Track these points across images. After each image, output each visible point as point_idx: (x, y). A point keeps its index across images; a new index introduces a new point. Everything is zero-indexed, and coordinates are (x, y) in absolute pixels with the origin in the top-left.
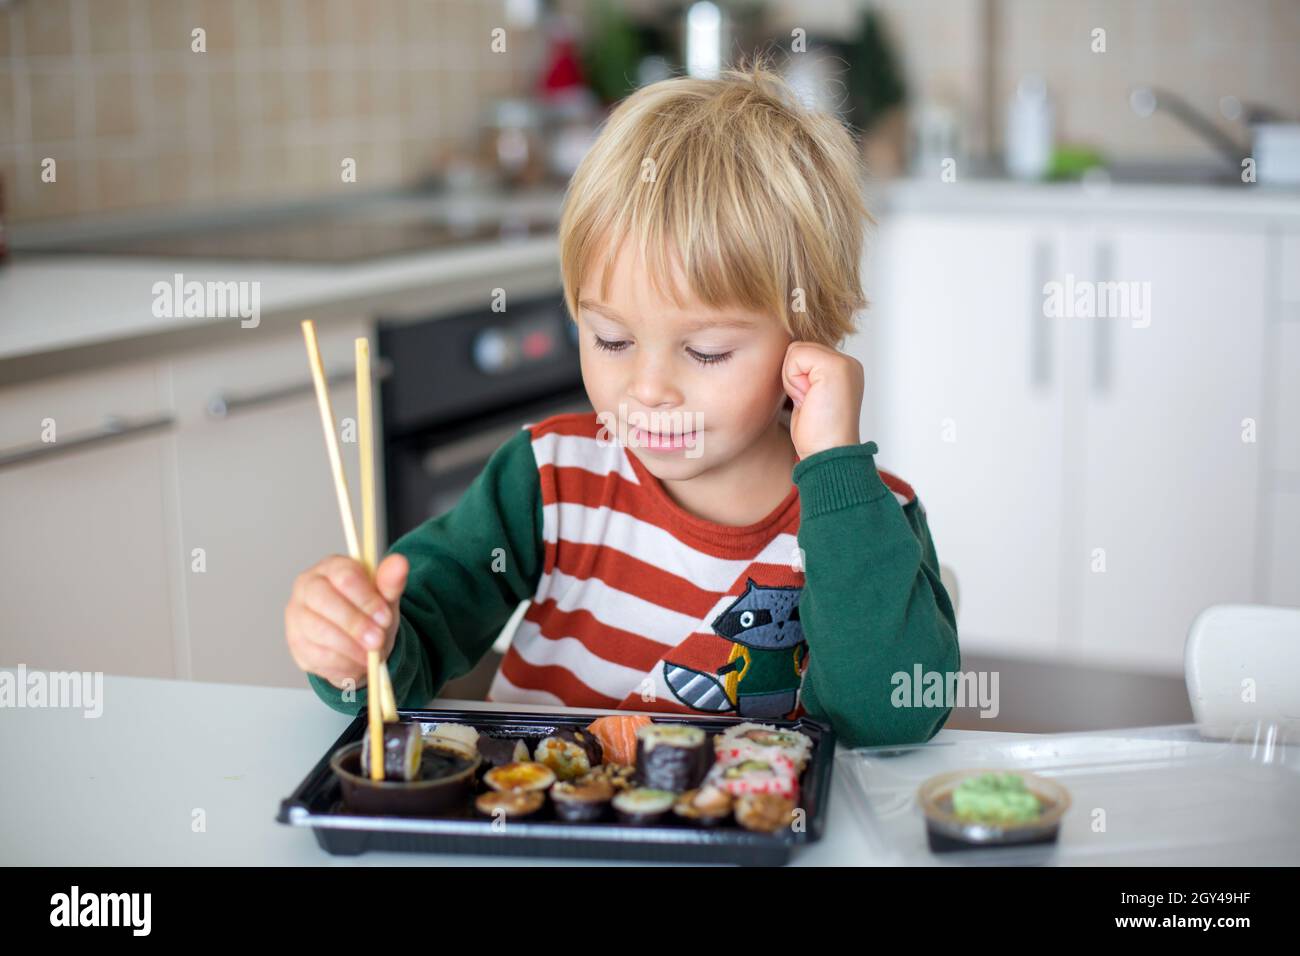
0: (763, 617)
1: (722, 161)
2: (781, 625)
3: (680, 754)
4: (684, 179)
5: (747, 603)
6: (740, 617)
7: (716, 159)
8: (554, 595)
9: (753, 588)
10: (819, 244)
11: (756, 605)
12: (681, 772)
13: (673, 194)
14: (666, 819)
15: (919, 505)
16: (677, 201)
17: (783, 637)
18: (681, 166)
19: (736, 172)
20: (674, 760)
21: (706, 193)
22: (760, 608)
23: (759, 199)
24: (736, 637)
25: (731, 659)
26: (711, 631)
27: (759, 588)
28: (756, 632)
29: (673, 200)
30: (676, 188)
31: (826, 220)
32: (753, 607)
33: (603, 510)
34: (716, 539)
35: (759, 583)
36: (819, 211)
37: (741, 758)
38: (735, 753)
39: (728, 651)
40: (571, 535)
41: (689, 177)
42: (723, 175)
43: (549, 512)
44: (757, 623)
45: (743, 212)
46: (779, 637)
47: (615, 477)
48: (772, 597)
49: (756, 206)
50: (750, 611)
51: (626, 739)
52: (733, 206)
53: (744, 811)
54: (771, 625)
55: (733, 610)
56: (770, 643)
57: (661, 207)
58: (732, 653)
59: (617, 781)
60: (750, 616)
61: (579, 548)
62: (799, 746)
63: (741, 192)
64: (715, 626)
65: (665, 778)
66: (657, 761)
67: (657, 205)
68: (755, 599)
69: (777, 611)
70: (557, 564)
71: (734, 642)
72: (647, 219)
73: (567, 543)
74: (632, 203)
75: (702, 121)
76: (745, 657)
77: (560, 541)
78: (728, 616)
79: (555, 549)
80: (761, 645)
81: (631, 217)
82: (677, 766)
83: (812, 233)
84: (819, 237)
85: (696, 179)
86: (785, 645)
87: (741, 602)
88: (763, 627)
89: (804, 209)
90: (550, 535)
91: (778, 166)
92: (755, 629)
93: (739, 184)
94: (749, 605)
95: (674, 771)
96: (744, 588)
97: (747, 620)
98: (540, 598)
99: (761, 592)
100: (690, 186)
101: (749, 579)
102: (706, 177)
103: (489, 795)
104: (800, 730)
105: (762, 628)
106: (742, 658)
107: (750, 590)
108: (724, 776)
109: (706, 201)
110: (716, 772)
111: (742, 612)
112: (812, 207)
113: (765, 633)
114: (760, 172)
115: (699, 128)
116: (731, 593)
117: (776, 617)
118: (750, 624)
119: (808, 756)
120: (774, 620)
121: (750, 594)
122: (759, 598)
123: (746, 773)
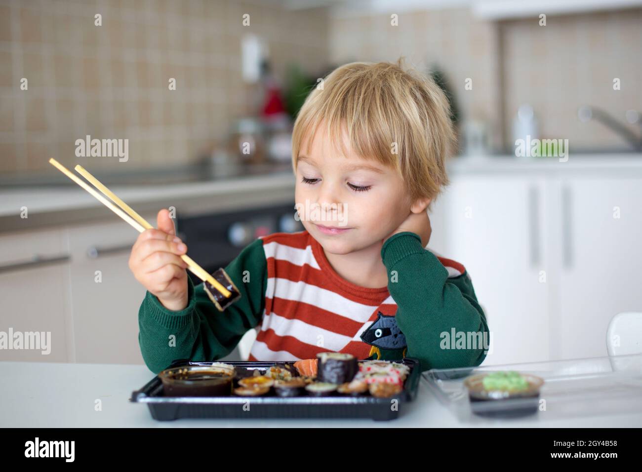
0: (386, 332)
1: (374, 89)
2: (396, 336)
3: (340, 364)
4: (354, 95)
5: (378, 325)
6: (375, 332)
7: (371, 87)
8: (272, 327)
9: (381, 317)
10: (421, 137)
11: (383, 326)
12: (341, 373)
13: (347, 101)
14: (334, 394)
15: (467, 275)
16: (349, 104)
17: (397, 343)
18: (353, 89)
19: (381, 94)
20: (337, 367)
21: (364, 100)
22: (385, 327)
23: (391, 108)
24: (374, 342)
25: (370, 354)
26: (360, 340)
27: (385, 316)
28: (383, 340)
29: (347, 103)
30: (349, 99)
31: (425, 126)
32: (381, 326)
33: (300, 284)
34: (365, 295)
35: (384, 314)
36: (422, 120)
37: (372, 371)
38: (369, 369)
39: (369, 350)
40: (281, 294)
41: (356, 93)
42: (374, 94)
43: (271, 282)
44: (383, 335)
45: (382, 113)
46: (395, 343)
47: (307, 267)
48: (391, 321)
49: (389, 111)
50: (380, 329)
51: (312, 371)
52: (377, 108)
53: (374, 389)
54: (391, 336)
55: (371, 328)
56: (390, 346)
57: (340, 106)
58: (371, 352)
59: (307, 381)
60: (380, 331)
61: (285, 302)
62: (403, 369)
63: (382, 103)
64: (362, 337)
65: (332, 377)
66: (328, 368)
67: (338, 105)
68: (383, 322)
69: (394, 328)
70: (272, 310)
71: (372, 345)
72: (333, 111)
73: (279, 299)
74: (326, 105)
75: (367, 72)
76: (378, 353)
77: (274, 297)
78: (369, 332)
79: (271, 301)
80: (387, 347)
81: (325, 111)
82: (338, 370)
83: (418, 130)
84: (421, 133)
85: (360, 94)
86: (398, 347)
87: (376, 324)
88: (388, 337)
89: (414, 118)
90: (269, 294)
91: (403, 96)
92: (383, 338)
93: (381, 100)
94: (380, 326)
95: (337, 373)
96: (377, 317)
97: (378, 334)
98: (264, 328)
99: (385, 318)
100: (356, 97)
101: (379, 312)
102: (365, 93)
103: (241, 388)
104: (404, 364)
105: (386, 338)
106: (376, 354)
107: (379, 318)
108: (364, 377)
109: (363, 105)
110: (359, 375)
111: (376, 329)
112: (418, 117)
113: (388, 340)
114: (393, 97)
115: (365, 75)
116: (370, 320)
117: (393, 332)
118: (380, 335)
119: (408, 373)
120: (392, 333)
121: (380, 320)
122: (384, 322)
123: (375, 377)
